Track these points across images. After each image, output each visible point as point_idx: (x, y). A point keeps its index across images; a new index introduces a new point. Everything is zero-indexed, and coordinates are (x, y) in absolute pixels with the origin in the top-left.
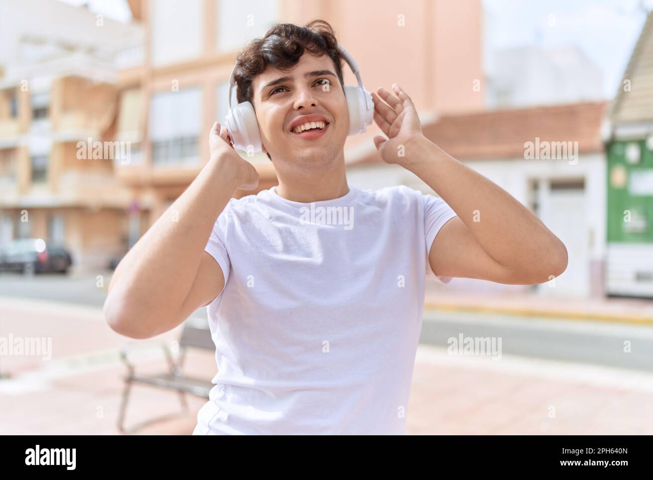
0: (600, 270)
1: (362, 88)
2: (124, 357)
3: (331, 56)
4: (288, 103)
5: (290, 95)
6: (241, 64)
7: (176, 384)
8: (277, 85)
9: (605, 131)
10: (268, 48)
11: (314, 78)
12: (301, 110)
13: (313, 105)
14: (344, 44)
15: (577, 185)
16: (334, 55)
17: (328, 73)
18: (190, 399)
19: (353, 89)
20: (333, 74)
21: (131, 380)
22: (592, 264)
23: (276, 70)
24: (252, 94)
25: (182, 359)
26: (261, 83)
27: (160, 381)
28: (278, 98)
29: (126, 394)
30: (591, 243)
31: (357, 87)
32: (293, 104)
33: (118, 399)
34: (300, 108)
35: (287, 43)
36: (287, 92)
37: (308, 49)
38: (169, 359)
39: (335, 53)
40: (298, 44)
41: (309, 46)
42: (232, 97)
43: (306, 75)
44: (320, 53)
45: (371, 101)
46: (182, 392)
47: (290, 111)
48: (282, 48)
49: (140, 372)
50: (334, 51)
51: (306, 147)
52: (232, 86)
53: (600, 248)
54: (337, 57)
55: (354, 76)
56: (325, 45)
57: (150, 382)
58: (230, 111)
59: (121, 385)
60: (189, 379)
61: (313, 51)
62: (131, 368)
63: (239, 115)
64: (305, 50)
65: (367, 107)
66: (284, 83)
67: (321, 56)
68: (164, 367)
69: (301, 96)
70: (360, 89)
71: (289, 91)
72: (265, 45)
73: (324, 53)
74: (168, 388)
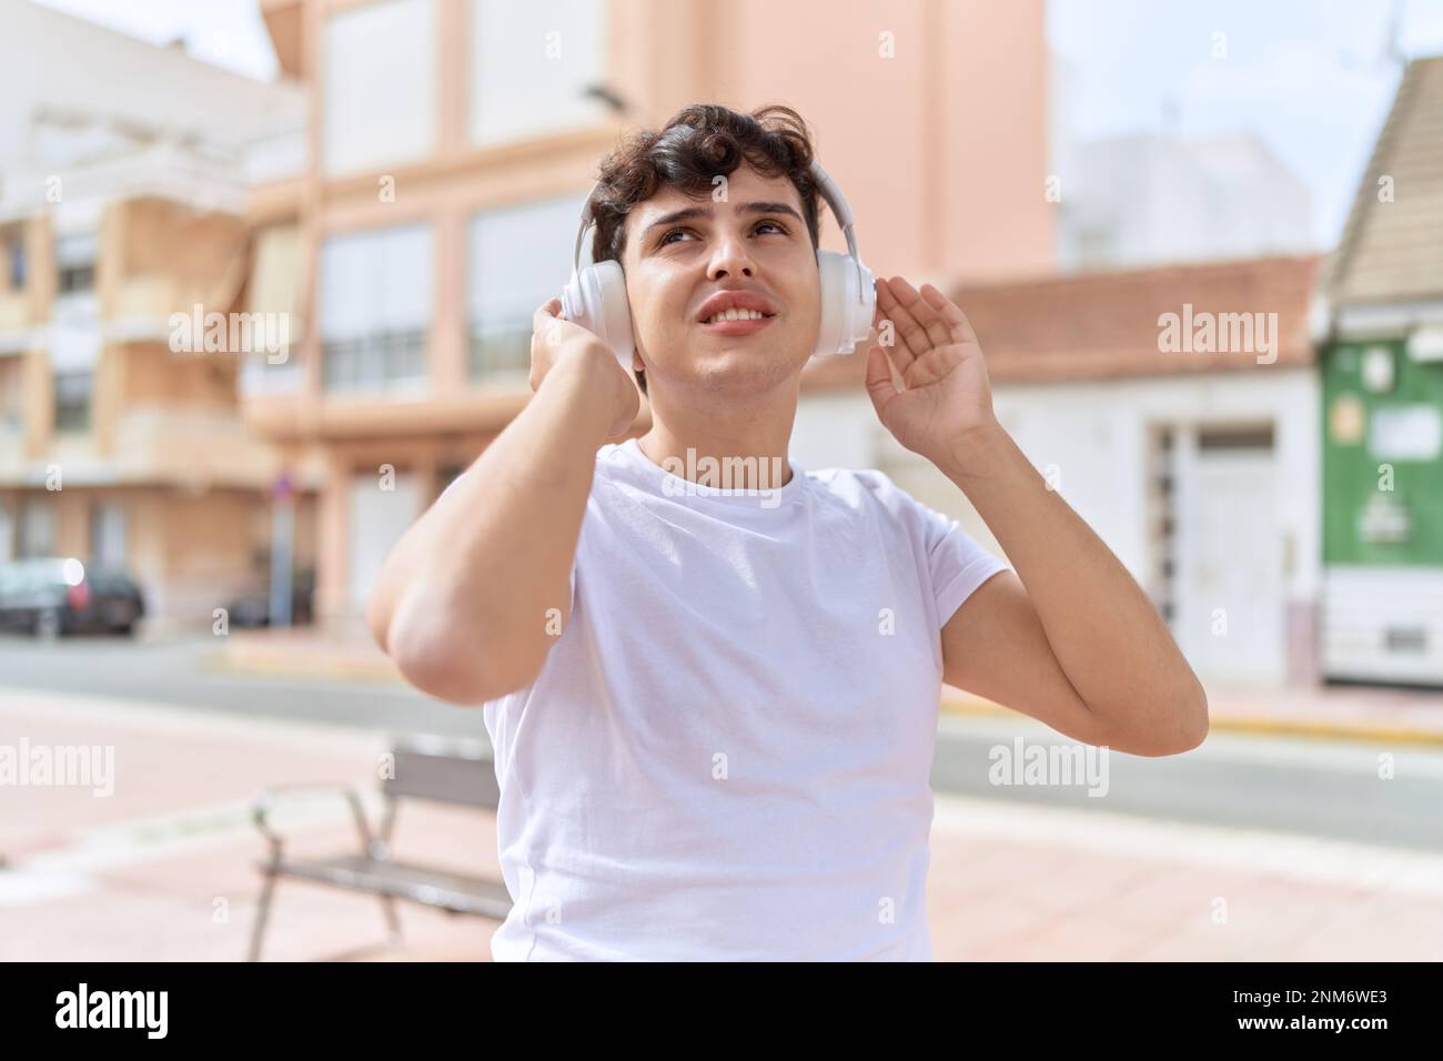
0: (1308, 625)
1: (856, 260)
2: (260, 818)
3: (796, 183)
4: (698, 263)
5: (702, 249)
6: (608, 180)
7: (375, 879)
8: (678, 224)
9: (1317, 321)
10: (668, 148)
11: (755, 216)
12: (723, 280)
13: (747, 272)
14: (825, 163)
15: (1257, 438)
16: (802, 181)
17: (787, 210)
18: (404, 910)
19: (838, 258)
20: (796, 215)
21: (275, 870)
22: (1291, 610)
23: (678, 194)
24: (622, 244)
25: (389, 823)
26: (646, 219)
27: (342, 874)
28: (676, 254)
29: (265, 900)
30: (1289, 565)
31: (846, 256)
32: (706, 268)
33: (248, 913)
34: (720, 274)
35: (707, 143)
36: (696, 243)
37: (749, 160)
38: (361, 823)
39: (806, 179)
40: (730, 145)
41: (751, 154)
42: (582, 248)
43: (739, 209)
44: (773, 172)
45: (873, 287)
46: (388, 896)
47: (699, 281)
48: (695, 150)
49: (293, 852)
50: (805, 173)
51: (725, 350)
52: (585, 224)
53: (1307, 578)
54: (812, 190)
55: (842, 234)
56: (787, 159)
57: (318, 874)
58: (574, 274)
59: (255, 882)
60: (402, 867)
61: (758, 166)
62: (276, 844)
63: (593, 284)
64: (744, 161)
65: (861, 297)
66: (691, 222)
67: (776, 177)
68: (350, 842)
69: (723, 251)
70: (851, 260)
71: (699, 239)
72: (662, 143)
73: (782, 173)
74: (358, 888)
